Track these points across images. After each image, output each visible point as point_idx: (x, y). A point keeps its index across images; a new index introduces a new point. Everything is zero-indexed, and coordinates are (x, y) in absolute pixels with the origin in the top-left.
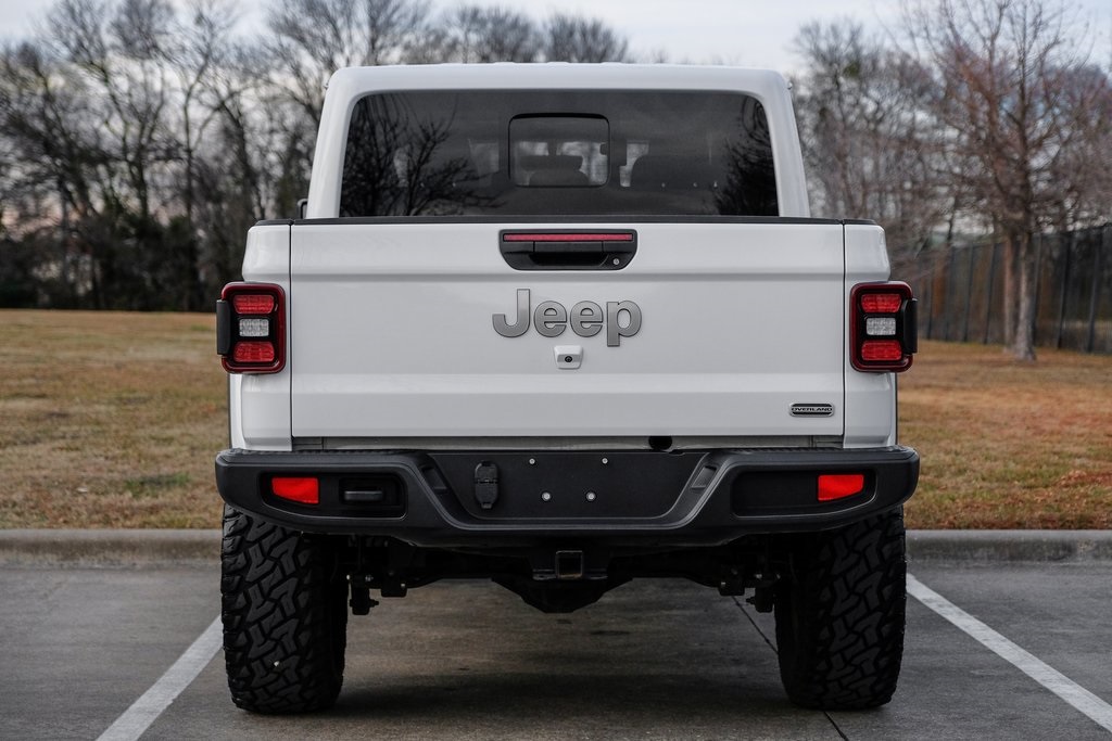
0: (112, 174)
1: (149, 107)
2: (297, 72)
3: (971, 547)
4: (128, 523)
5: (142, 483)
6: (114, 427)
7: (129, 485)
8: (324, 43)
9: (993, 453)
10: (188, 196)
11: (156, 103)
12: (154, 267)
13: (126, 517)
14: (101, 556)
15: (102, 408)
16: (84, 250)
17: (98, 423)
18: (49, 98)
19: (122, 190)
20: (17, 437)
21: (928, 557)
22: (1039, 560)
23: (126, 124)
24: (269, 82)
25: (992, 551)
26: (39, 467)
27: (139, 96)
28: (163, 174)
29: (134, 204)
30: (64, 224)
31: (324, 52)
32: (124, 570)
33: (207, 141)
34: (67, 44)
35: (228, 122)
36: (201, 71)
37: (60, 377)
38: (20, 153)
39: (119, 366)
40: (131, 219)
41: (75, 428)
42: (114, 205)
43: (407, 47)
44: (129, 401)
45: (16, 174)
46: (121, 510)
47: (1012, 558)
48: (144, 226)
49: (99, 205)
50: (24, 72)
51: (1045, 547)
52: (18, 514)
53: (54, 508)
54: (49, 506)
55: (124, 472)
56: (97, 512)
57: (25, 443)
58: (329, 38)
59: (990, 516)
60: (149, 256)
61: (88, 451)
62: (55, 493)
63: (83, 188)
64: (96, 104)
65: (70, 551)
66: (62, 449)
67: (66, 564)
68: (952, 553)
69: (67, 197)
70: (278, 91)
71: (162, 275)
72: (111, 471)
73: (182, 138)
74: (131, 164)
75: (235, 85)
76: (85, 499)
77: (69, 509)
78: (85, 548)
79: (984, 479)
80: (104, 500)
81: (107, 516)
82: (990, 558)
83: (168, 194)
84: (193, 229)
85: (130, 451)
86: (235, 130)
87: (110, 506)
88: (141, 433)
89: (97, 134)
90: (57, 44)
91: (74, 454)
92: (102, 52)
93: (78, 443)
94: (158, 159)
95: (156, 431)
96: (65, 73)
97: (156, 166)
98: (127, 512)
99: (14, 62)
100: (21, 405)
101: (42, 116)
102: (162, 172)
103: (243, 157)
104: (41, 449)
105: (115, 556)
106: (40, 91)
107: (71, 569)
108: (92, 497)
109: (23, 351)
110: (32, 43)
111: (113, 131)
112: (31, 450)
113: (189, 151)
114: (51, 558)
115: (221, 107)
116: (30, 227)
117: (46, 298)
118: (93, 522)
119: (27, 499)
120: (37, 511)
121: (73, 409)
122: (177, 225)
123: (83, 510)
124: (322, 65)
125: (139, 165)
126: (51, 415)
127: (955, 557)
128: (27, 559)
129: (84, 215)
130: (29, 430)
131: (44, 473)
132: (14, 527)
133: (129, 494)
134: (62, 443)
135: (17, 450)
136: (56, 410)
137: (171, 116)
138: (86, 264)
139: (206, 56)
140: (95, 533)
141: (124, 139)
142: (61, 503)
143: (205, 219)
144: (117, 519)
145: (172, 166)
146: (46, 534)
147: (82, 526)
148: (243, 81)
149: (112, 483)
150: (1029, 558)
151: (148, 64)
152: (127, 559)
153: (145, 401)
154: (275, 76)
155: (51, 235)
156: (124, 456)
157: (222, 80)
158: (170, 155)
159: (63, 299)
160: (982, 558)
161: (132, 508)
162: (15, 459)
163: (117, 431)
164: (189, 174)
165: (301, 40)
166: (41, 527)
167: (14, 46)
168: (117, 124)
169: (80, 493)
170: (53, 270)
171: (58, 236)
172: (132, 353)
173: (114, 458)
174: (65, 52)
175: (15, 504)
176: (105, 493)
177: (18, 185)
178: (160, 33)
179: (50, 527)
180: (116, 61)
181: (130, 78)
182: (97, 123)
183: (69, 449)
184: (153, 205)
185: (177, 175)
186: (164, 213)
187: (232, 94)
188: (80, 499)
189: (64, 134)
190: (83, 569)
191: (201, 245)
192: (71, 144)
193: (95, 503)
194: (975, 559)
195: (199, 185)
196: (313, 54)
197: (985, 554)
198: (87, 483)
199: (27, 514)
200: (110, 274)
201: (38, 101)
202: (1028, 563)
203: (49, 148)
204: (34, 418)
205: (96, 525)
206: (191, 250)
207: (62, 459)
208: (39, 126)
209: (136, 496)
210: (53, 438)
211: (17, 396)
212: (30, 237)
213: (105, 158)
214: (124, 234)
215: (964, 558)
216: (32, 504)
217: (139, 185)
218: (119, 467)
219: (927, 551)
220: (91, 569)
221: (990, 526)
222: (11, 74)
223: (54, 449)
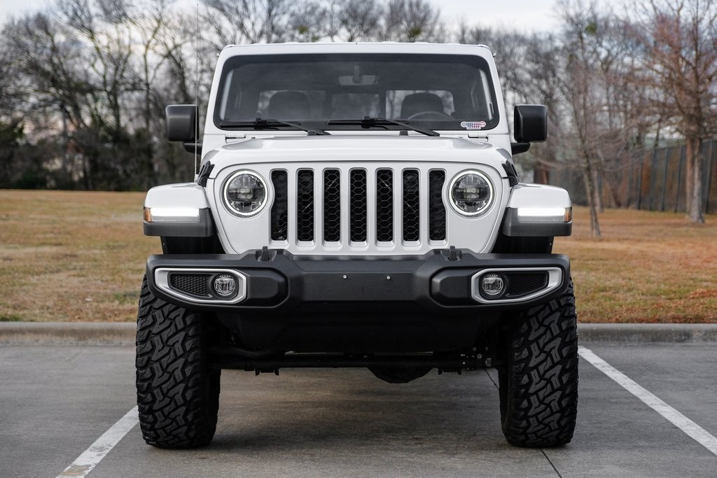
0: (96, 100)
1: (121, 55)
2: (219, 32)
3: (628, 334)
4: (117, 319)
5: (125, 296)
6: (106, 263)
7: (117, 297)
8: (237, 12)
9: (652, 279)
10: (147, 114)
11: (126, 53)
12: (125, 162)
13: (116, 315)
14: (101, 338)
15: (97, 252)
16: (78, 150)
17: (96, 261)
18: (54, 49)
19: (104, 111)
20: (46, 268)
21: (602, 340)
22: (670, 342)
23: (106, 66)
24: (200, 38)
25: (641, 335)
26: (61, 286)
27: (114, 48)
28: (131, 100)
29: (111, 120)
30: (64, 133)
31: (237, 18)
32: (116, 346)
33: (159, 78)
34: (66, 13)
35: (174, 65)
36: (156, 31)
37: (69, 233)
38: (35, 86)
39: (106, 226)
40: (109, 130)
41: (82, 263)
42: (98, 121)
43: (293, 15)
44: (114, 247)
45: (33, 100)
46: (112, 311)
47: (653, 340)
48: (118, 135)
49: (88, 121)
50: (38, 32)
51: (673, 334)
52: (50, 313)
53: (72, 310)
54: (69, 308)
55: (113, 289)
56: (98, 313)
57: (52, 272)
58: (241, 9)
59: (641, 315)
60: (121, 155)
61: (91, 277)
62: (72, 301)
63: (77, 109)
64: (86, 53)
65: (83, 335)
66: (74, 276)
67: (80, 343)
68: (617, 337)
69: (66, 116)
70: (206, 45)
71: (129, 168)
72: (105, 289)
73: (143, 76)
74: (109, 93)
75: (178, 40)
76: (91, 305)
77: (81, 311)
78: (92, 333)
79: (643, 294)
80: (102, 306)
81: (104, 315)
82: (639, 340)
83: (133, 113)
84: (150, 137)
85: (116, 277)
86: (178, 71)
87: (106, 309)
88: (122, 266)
89: (86, 74)
90: (60, 13)
91: (82, 279)
92: (90, 19)
93: (84, 273)
94: (127, 90)
95: (132, 265)
96: (65, 32)
97: (126, 95)
98: (116, 312)
99: (32, 26)
100: (47, 250)
101: (51, 61)
102: (130, 99)
103: (183, 88)
104: (62, 276)
105: (109, 338)
106: (49, 45)
107: (84, 346)
108: (95, 304)
109: (44, 217)
110: (43, 13)
111: (97, 72)
112: (56, 277)
113: (147, 85)
114: (71, 339)
115: (169, 55)
116: (42, 135)
117: (53, 183)
118: (96, 318)
119: (56, 305)
120: (62, 312)
121: (79, 253)
122: (139, 134)
123: (90, 312)
124: (236, 27)
125: (114, 93)
126: (66, 256)
127: (618, 340)
128: (57, 340)
129: (78, 127)
130: (54, 264)
131: (65, 289)
132: (49, 321)
133: (117, 302)
134: (74, 272)
135: (48, 276)
136: (69, 252)
137: (136, 61)
138: (79, 159)
139: (159, 21)
140: (97, 324)
141: (104, 77)
142: (76, 307)
143: (158, 130)
144: (110, 317)
145: (137, 94)
146: (68, 325)
147: (90, 320)
148: (184, 37)
149: (106, 295)
150: (664, 341)
151: (120, 26)
152: (117, 340)
153: (123, 247)
154: (204, 34)
155: (56, 140)
156: (113, 280)
157: (169, 37)
158: (134, 87)
159: (64, 183)
160: (635, 341)
161: (119, 310)
162: (46, 281)
163: (108, 265)
164: (148, 100)
165: (222, 10)
166: (65, 321)
167: (32, 15)
168: (100, 66)
169: (88, 302)
170: (57, 164)
171: (61, 141)
172: (114, 218)
173: (107, 281)
174: (65, 19)
175: (48, 308)
176: (103, 301)
177: (34, 107)
178: (128, 6)
179: (70, 321)
180: (99, 25)
181: (109, 36)
182: (86, 66)
183: (79, 276)
184: (124, 120)
185: (139, 101)
186: (131, 126)
187: (176, 47)
188: (88, 305)
189: (65, 73)
190: (91, 346)
191: (156, 147)
192: (69, 80)
193: (96, 307)
194: (630, 341)
195: (153, 107)
196: (230, 20)
197: (637, 338)
198: (92, 296)
199: (56, 314)
200: (95, 167)
201: (47, 51)
202: (663, 343)
203: (55, 83)
204: (57, 258)
205: (98, 320)
206: (149, 151)
207: (75, 281)
208: (48, 67)
209: (121, 303)
210: (68, 269)
211: (43, 244)
212: (42, 142)
213: (92, 89)
214: (105, 140)
215: (624, 340)
216: (59, 308)
217: (115, 107)
218: (110, 286)
219: (601, 336)
220: (95, 346)
221: (641, 321)
222: (30, 33)
223: (69, 276)
